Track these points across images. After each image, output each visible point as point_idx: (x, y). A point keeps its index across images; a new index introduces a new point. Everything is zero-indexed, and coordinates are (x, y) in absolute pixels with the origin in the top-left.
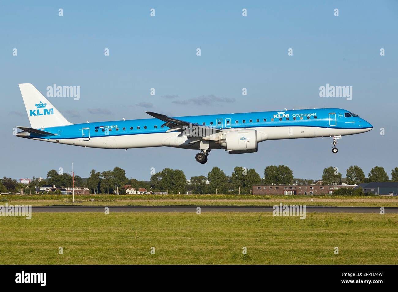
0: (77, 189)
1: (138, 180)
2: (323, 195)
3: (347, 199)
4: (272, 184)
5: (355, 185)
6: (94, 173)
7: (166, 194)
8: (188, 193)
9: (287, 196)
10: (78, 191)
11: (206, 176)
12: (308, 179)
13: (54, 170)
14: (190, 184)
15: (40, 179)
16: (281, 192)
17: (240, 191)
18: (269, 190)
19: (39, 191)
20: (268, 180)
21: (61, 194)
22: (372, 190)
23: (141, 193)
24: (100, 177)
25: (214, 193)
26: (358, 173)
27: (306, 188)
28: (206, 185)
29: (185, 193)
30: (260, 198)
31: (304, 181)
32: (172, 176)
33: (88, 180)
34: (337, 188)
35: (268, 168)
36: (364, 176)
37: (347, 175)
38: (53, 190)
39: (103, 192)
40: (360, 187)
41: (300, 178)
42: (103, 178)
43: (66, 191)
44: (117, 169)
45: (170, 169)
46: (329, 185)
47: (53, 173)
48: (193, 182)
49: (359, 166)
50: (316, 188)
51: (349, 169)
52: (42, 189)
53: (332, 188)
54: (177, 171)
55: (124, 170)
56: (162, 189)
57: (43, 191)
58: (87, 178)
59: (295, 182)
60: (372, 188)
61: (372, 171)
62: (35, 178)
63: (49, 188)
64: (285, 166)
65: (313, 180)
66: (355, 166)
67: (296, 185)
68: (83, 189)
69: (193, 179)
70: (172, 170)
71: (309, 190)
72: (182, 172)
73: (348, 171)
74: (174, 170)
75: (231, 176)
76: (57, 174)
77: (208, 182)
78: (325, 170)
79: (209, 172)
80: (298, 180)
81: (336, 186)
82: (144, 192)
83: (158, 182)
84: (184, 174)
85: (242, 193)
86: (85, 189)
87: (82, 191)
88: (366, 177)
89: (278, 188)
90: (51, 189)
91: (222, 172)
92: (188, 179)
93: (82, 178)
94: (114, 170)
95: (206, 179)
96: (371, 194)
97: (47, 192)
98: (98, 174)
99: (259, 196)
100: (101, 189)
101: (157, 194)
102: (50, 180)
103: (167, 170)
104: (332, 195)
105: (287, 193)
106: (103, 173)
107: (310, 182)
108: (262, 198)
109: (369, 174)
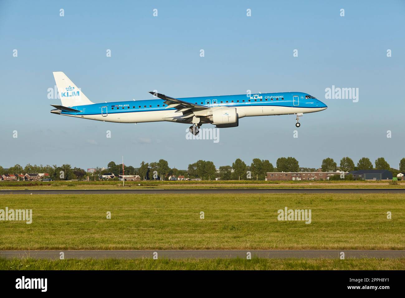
0: (131, 177)
1: (179, 169)
2: (322, 180)
3: (339, 183)
4: (282, 172)
5: (347, 172)
6: (144, 164)
7: (200, 180)
8: (217, 179)
9: (294, 181)
10: (132, 178)
11: (231, 166)
12: (311, 168)
13: (113, 162)
14: (218, 172)
15: (103, 169)
16: (289, 178)
17: (257, 177)
18: (280, 177)
19: (101, 178)
20: (279, 169)
21: (118, 180)
22: (360, 176)
23: (180, 179)
24: (148, 167)
25: (238, 179)
26: (349, 163)
27: (309, 175)
28: (231, 173)
29: (215, 179)
30: (272, 183)
31: (308, 170)
32: (204, 166)
33: (139, 169)
34: (333, 175)
35: (279, 159)
36: (354, 165)
37: (341, 164)
38: (112, 177)
39: (151, 179)
40: (351, 173)
41: (305, 167)
42: (151, 168)
43: (122, 178)
44: (161, 161)
45: (203, 161)
46: (326, 172)
47: (112, 164)
48: (221, 171)
49: (350, 157)
50: (317, 175)
51: (342, 160)
52: (104, 176)
53: (329, 175)
54: (209, 162)
55: (167, 162)
56: (197, 176)
57: (104, 178)
58: (139, 168)
59: (300, 170)
60: (360, 174)
61: (360, 161)
62: (98, 168)
63: (109, 176)
64: (293, 158)
65: (315, 169)
66: (347, 158)
67: (301, 172)
68: (135, 176)
69: (221, 168)
70: (205, 161)
71: (312, 176)
72: (212, 163)
73: (341, 161)
74: (206, 161)
75: (251, 166)
76: (115, 165)
77: (233, 171)
78: (323, 161)
79: (233, 163)
80: (303, 168)
81: (332, 173)
82: (183, 179)
83: (194, 171)
84: (214, 164)
85: (259, 179)
86: (137, 176)
87: (135, 178)
88: (356, 166)
89: (287, 175)
90: (110, 176)
91: (243, 163)
92: (217, 168)
93: (134, 168)
94: (159, 162)
95: (231, 168)
96: (359, 179)
97: (107, 179)
98: (147, 165)
99: (271, 181)
100: (149, 177)
101: (193, 180)
102: (110, 169)
103: (200, 162)
104: (329, 180)
105: (294, 179)
106: (151, 164)
107: (313, 170)
108: (273, 183)
109: (358, 163)
